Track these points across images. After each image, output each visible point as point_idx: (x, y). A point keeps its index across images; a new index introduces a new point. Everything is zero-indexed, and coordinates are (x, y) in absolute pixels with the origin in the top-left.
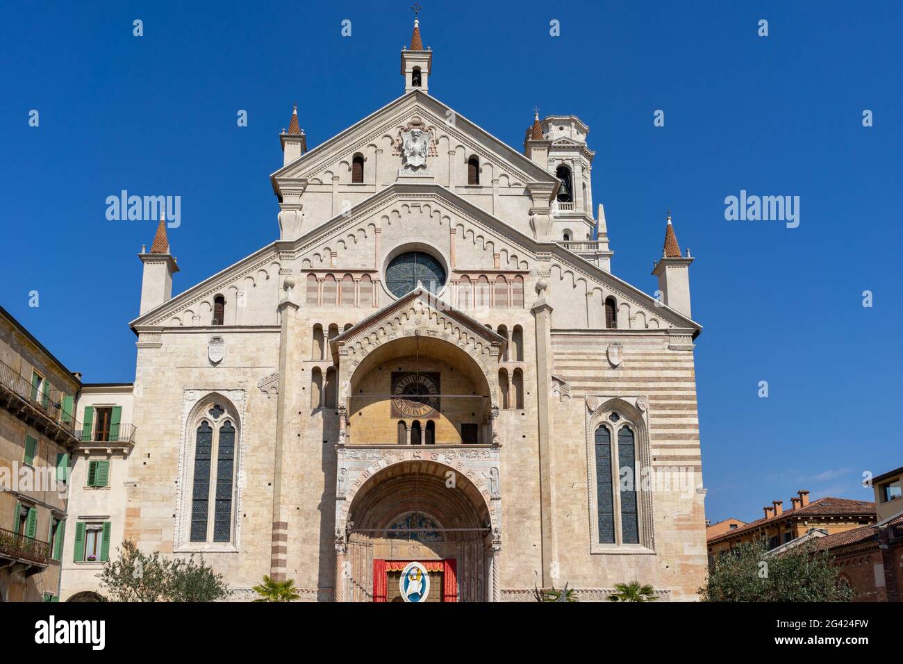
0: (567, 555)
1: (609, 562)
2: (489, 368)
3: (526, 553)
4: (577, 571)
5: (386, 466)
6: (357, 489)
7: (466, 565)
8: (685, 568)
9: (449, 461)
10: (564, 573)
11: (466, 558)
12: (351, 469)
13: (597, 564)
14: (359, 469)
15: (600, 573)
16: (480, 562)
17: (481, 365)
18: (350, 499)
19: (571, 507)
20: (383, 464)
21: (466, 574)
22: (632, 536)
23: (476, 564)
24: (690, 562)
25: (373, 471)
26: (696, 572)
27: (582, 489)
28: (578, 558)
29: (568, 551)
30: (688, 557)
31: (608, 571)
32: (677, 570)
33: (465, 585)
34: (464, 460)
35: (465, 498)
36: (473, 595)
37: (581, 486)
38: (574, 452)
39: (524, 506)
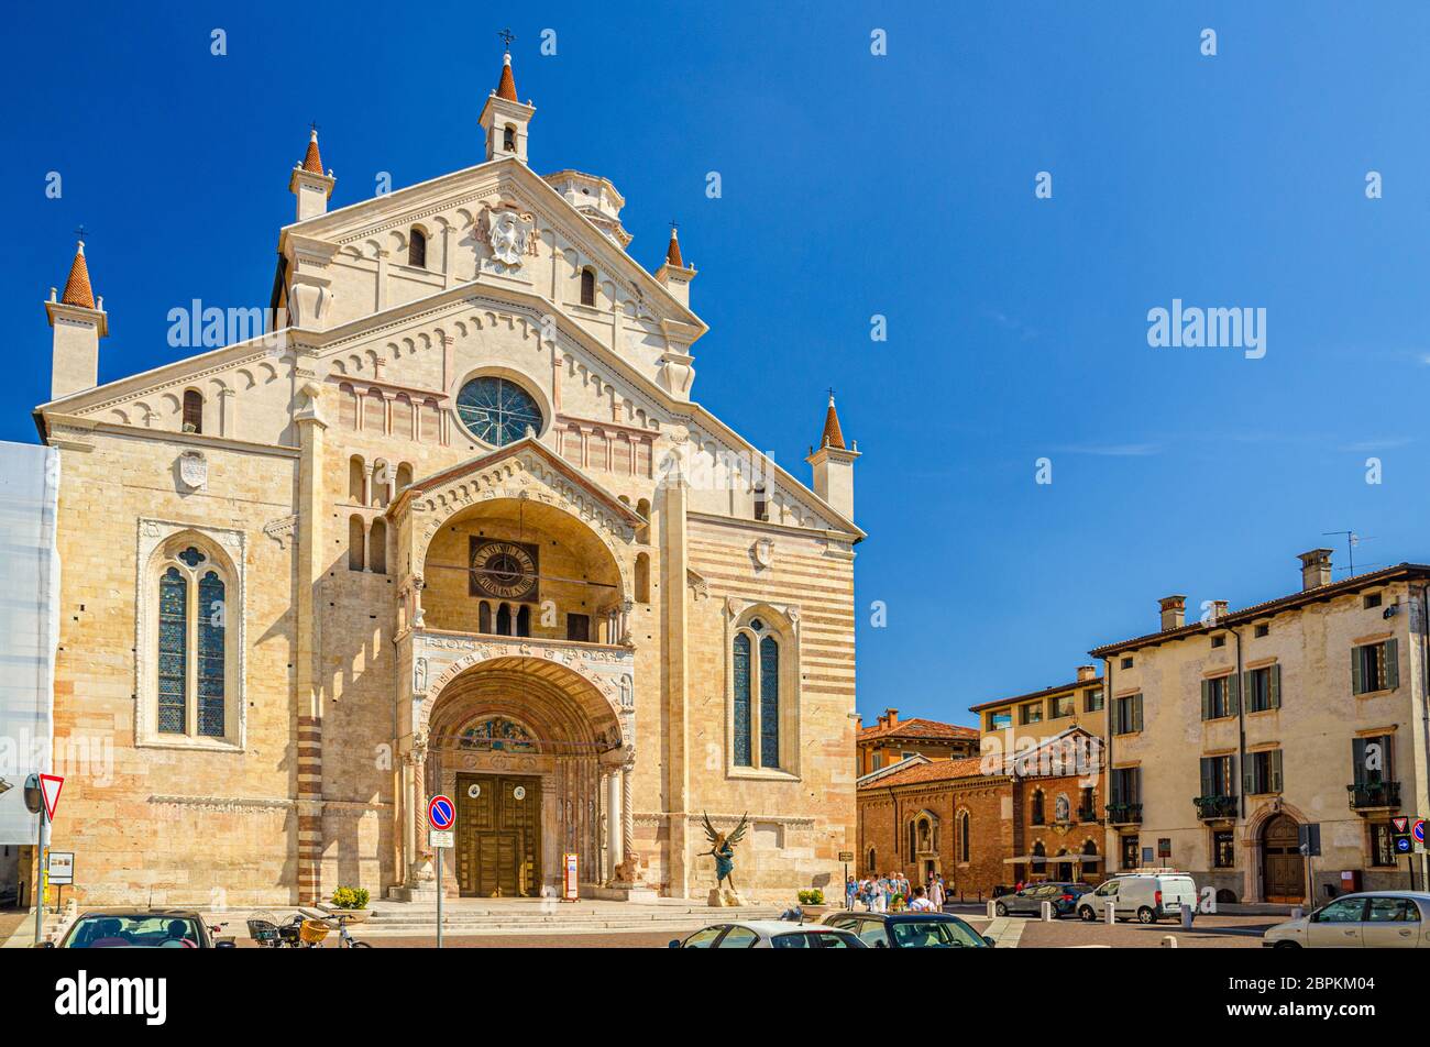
0: (699, 778)
1: (748, 788)
2: (622, 552)
3: (650, 772)
4: (710, 796)
5: (482, 659)
6: (442, 686)
7: (570, 783)
8: (831, 797)
9: (568, 661)
10: (695, 796)
11: (571, 775)
12: (432, 659)
13: (734, 789)
14: (444, 661)
15: (737, 799)
16: (592, 780)
17: (611, 548)
18: (433, 697)
19: (707, 723)
20: (478, 658)
21: (571, 794)
22: (772, 760)
23: (586, 783)
24: (837, 791)
25: (464, 665)
26: (844, 801)
27: (719, 704)
28: (711, 780)
29: (700, 773)
30: (836, 785)
31: (746, 797)
32: (823, 798)
33: (569, 806)
34: (587, 662)
35: (574, 705)
36: (581, 818)
37: (718, 700)
38: (711, 661)
39: (648, 719)
